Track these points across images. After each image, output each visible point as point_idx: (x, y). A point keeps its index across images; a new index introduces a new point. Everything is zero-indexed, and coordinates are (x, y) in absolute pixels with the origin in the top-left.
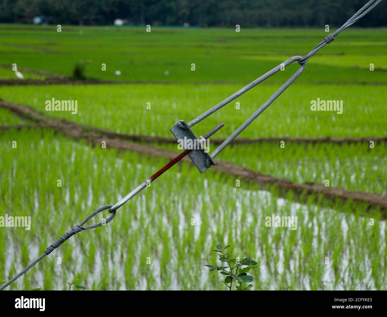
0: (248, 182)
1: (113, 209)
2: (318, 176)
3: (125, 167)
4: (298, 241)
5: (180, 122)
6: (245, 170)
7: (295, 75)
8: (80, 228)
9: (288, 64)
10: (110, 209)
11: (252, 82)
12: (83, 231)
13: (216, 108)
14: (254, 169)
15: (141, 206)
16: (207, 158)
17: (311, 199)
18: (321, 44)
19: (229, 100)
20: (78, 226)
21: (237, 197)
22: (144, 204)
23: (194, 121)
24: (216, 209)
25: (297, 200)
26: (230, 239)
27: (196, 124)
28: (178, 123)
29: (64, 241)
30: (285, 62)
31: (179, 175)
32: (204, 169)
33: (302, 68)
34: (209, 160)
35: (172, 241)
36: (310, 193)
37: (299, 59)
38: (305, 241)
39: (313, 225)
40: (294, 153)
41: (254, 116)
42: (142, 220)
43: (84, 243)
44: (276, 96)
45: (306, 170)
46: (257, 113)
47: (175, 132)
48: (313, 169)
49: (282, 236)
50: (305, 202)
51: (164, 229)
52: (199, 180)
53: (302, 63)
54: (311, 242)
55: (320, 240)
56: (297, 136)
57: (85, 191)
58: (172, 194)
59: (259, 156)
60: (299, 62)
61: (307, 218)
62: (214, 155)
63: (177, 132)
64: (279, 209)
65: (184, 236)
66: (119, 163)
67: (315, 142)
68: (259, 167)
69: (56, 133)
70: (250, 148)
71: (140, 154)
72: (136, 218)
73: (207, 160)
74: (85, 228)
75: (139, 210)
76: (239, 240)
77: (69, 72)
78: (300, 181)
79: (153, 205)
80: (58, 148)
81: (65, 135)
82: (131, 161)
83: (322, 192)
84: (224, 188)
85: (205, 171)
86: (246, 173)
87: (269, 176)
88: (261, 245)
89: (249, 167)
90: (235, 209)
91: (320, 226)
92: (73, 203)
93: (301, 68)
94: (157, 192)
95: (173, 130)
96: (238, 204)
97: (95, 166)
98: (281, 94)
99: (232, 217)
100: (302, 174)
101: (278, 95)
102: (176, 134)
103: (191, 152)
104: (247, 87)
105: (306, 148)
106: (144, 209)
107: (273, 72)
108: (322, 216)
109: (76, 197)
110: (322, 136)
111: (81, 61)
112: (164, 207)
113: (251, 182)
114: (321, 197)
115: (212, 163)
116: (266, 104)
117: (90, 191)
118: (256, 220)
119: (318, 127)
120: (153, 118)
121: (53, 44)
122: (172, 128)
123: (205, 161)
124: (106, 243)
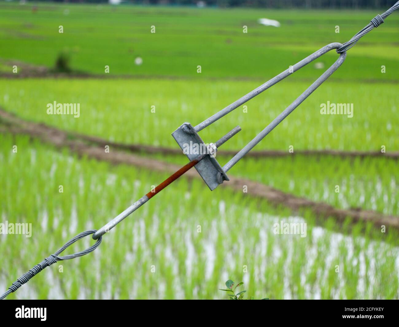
0: (276, 206)
1: (97, 235)
2: (367, 200)
3: (119, 185)
4: (339, 282)
5: (185, 124)
6: (273, 190)
7: (332, 67)
8: (55, 258)
9: (324, 53)
10: (93, 235)
11: (278, 76)
12: (58, 262)
13: (231, 107)
14: (285, 190)
15: (139, 234)
16: (218, 171)
17: (357, 228)
18: (367, 28)
19: (247, 98)
20: (53, 256)
21: (262, 225)
22: (143, 232)
23: (202, 124)
24: (234, 239)
25: (339, 229)
26: (252, 279)
27: (205, 127)
28: (182, 126)
29: (34, 275)
30: (321, 51)
31: (188, 196)
32: (214, 186)
33: (342, 58)
34: (221, 173)
35: (177, 280)
36: (355, 220)
37: (338, 46)
38: (348, 283)
39: (359, 263)
40: (337, 169)
41: (279, 118)
42: (139, 252)
43: (64, 280)
44: (307, 93)
45: (352, 192)
46: (283, 115)
47: (178, 137)
48: (361, 190)
49: (319, 276)
50: (349, 232)
51: (167, 264)
52: (214, 202)
53: (341, 52)
54: (356, 283)
55: (367, 282)
56: (341, 148)
57: (67, 215)
58: (179, 220)
59: (291, 173)
60: (338, 50)
61: (351, 253)
62: (227, 168)
63: (180, 138)
64: (315, 240)
65: (193, 273)
66: (111, 179)
67: (363, 156)
68: (291, 187)
69: (31, 140)
70: (279, 163)
71: (139, 167)
72: (131, 250)
73: (219, 174)
74: (61, 258)
75: (136, 239)
76: (264, 280)
77: (50, 62)
78: (344, 206)
79: (154, 233)
80: (33, 159)
81: (43, 142)
82: (127, 177)
83: (371, 220)
84: (246, 212)
85: (215, 187)
86: (273, 195)
87: (303, 199)
88: (291, 286)
89: (278, 187)
90: (258, 240)
91: (367, 263)
92: (51, 229)
93: (340, 58)
94: (160, 217)
95: (175, 135)
96: (263, 235)
97: (81, 184)
98: (313, 90)
99: (254, 250)
100: (346, 196)
101: (310, 92)
102: (179, 140)
103: (198, 164)
104: (270, 82)
105: (352, 164)
106: (143, 238)
107: (305, 63)
108: (370, 251)
109: (56, 223)
110: (372, 148)
111: (66, 49)
112: (168, 237)
113: (280, 206)
114: (369, 226)
115: (224, 178)
116: (295, 103)
117: (74, 214)
118: (285, 255)
119: (369, 137)
120: (156, 123)
121: (30, 26)
122: (175, 133)
123: (216, 175)
124: (93, 280)
